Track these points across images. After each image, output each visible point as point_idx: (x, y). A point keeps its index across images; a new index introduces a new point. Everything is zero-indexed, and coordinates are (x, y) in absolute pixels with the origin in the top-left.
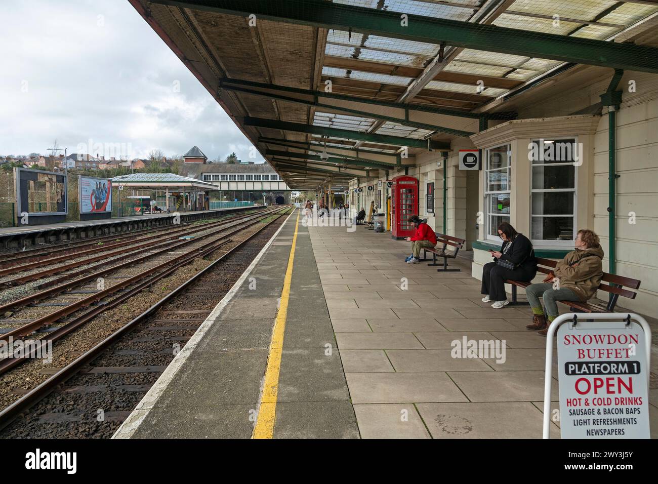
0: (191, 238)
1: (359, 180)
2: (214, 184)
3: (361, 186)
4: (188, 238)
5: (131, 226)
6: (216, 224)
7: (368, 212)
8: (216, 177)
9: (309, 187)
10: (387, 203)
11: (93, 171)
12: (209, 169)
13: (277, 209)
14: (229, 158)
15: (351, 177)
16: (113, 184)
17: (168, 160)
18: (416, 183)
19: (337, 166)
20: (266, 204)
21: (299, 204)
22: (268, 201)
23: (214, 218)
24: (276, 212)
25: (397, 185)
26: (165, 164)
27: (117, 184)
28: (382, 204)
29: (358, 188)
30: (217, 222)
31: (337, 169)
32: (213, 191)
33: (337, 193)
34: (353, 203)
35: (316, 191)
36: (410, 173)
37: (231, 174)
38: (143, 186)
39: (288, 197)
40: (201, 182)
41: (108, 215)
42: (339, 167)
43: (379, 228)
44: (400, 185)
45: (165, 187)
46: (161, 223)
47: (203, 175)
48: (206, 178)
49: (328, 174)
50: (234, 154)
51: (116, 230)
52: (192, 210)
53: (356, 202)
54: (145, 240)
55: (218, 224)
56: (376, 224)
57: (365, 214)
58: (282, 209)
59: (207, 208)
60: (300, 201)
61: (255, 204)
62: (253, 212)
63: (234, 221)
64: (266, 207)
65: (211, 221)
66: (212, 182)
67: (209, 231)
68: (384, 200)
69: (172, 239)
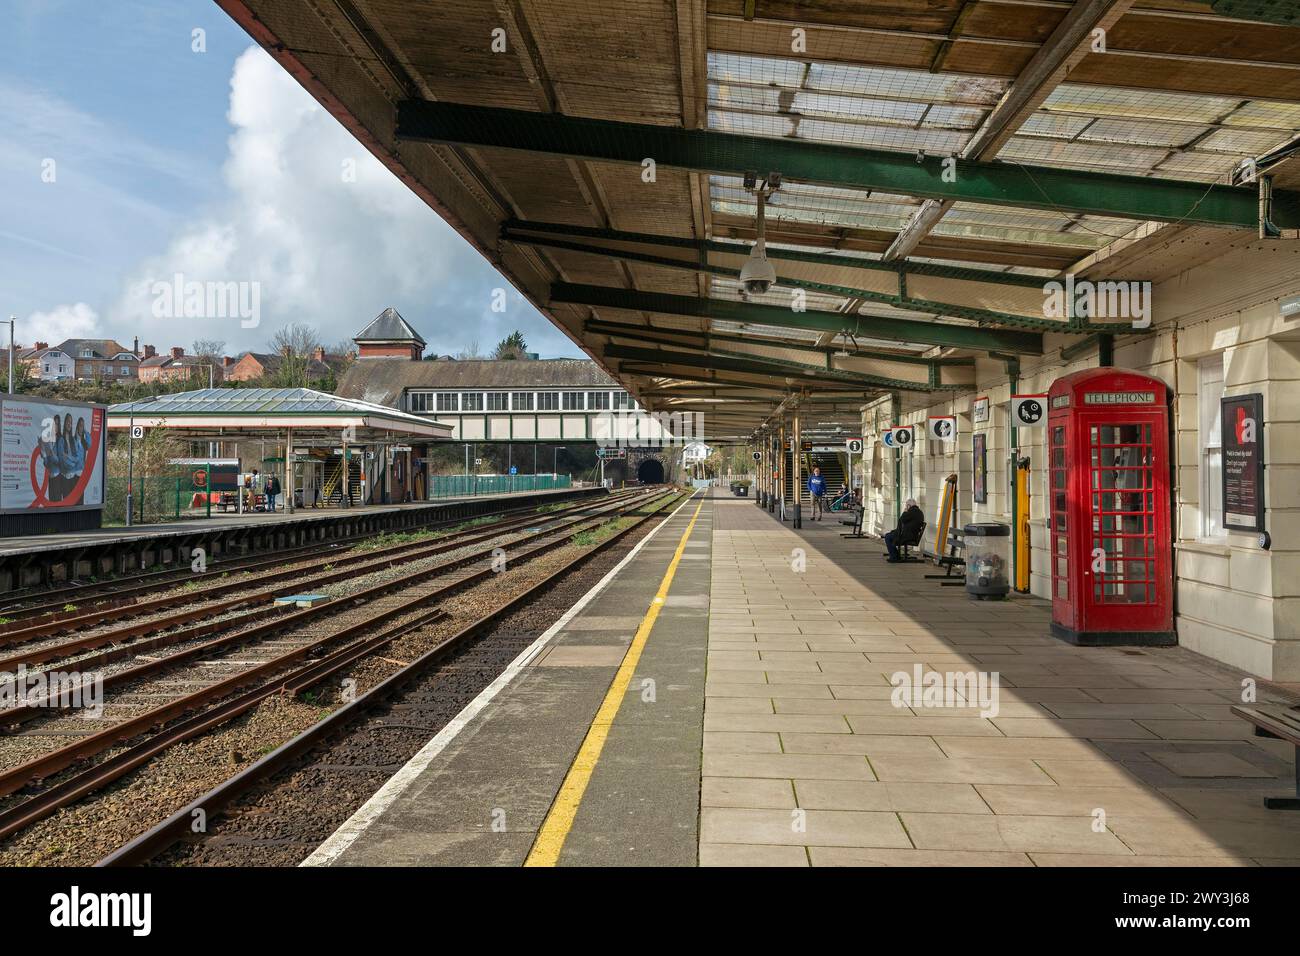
0: (314, 603)
1: (896, 401)
2: (441, 421)
3: (906, 421)
4: (304, 601)
5: (151, 555)
6: (434, 547)
7: (934, 516)
8: (447, 401)
9: (733, 431)
10: (1014, 484)
11: (120, 388)
12: (428, 375)
13: (636, 499)
14: (502, 346)
15: (871, 386)
16: (112, 423)
17: (330, 356)
18: (1158, 398)
19: (819, 349)
20: (605, 483)
21: (706, 482)
22: (615, 472)
23: (431, 528)
24: (633, 507)
25: (1076, 412)
26: (319, 365)
27: (124, 422)
28: (991, 488)
29: (895, 431)
30: (435, 542)
31: (819, 360)
32: (439, 443)
33: (822, 449)
34: (876, 483)
35: (754, 441)
36: (1123, 363)
37: (494, 392)
38: (224, 428)
39: (673, 461)
40: (401, 414)
41: (90, 519)
42: (829, 350)
43: (985, 582)
44: (1092, 407)
45: (283, 432)
46: (258, 543)
47: (410, 394)
48: (419, 405)
49: (789, 381)
50: (517, 336)
51: (96, 571)
52: (371, 502)
53: (886, 479)
54: (159, 607)
55: (439, 546)
56: (976, 566)
57: (923, 524)
58: (652, 496)
59: (420, 494)
60: (710, 473)
61: (575, 484)
62: (561, 507)
63: (492, 536)
64: (605, 491)
65: (420, 537)
66: (436, 416)
67: (392, 574)
68: (998, 472)
69: (251, 607)
